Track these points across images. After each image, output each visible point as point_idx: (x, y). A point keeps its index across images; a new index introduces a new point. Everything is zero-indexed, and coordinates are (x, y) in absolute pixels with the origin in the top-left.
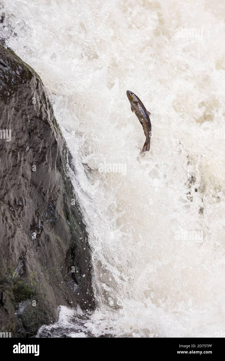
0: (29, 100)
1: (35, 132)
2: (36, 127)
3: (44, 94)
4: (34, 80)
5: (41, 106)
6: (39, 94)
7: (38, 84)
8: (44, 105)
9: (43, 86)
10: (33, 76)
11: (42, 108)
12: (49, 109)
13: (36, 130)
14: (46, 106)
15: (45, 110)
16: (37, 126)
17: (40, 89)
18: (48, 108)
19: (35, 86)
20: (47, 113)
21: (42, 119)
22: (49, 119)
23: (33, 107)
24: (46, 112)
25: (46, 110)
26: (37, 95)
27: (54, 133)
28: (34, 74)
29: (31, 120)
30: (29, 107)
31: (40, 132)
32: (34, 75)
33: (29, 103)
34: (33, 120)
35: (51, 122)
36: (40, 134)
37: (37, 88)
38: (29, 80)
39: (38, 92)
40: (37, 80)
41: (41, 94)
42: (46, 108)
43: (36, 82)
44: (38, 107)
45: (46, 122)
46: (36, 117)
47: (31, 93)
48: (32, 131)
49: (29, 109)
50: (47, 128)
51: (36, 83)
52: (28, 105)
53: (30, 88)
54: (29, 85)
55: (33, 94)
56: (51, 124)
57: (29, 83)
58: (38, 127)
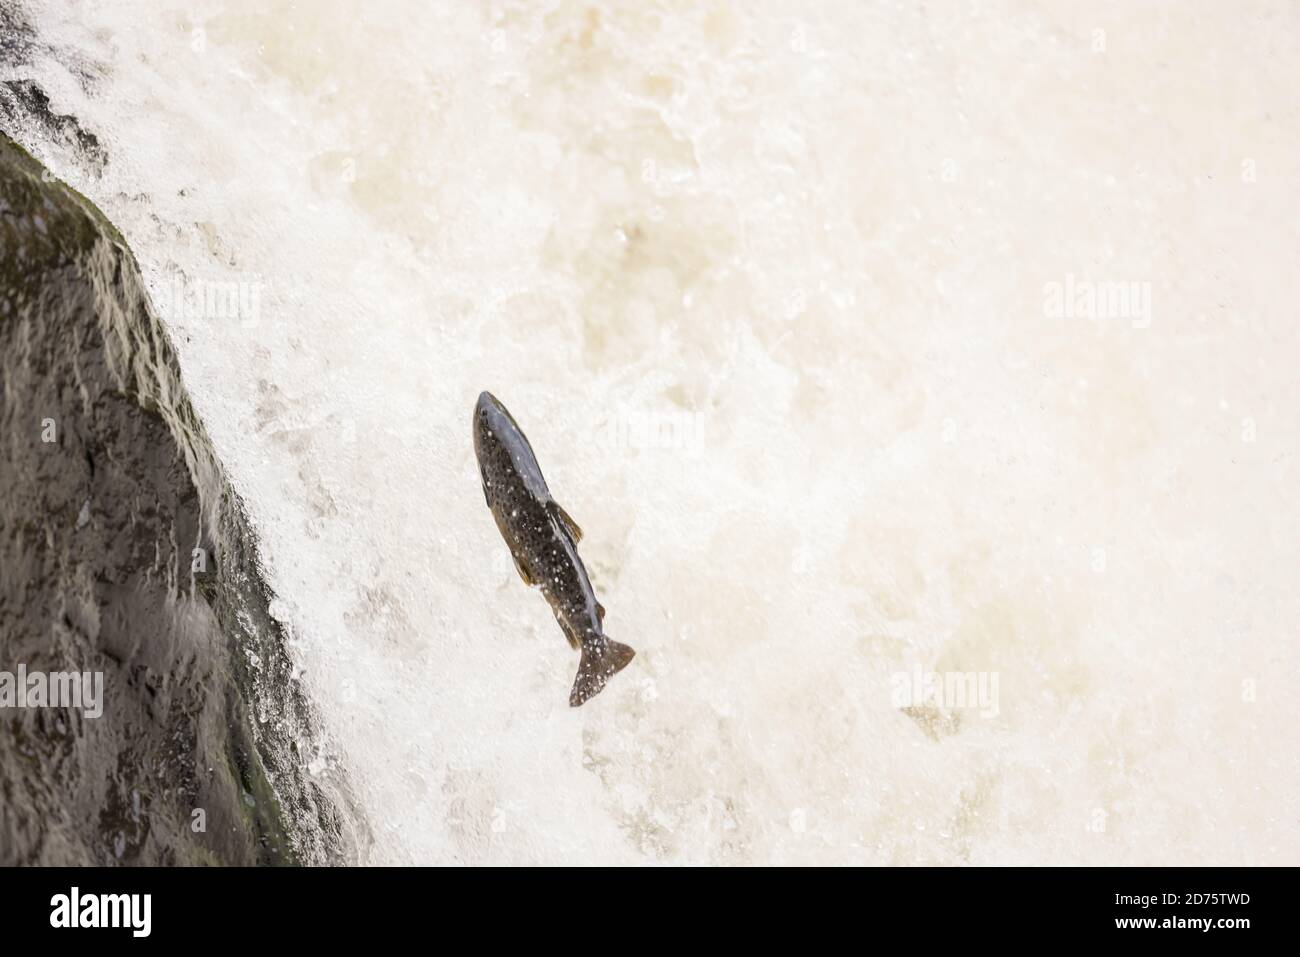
0: (85, 331)
1: (109, 451)
2: (115, 435)
3: (142, 306)
4: (103, 248)
5: (133, 353)
6: (123, 307)
7: (118, 269)
8: (145, 348)
9: (137, 276)
10: (98, 235)
11: (136, 358)
12: (165, 363)
13: (114, 442)
14: (153, 349)
15: (146, 366)
16: (119, 431)
17: (126, 283)
18: (159, 359)
19: (109, 277)
20: (155, 379)
21: (137, 402)
22: (164, 402)
23: (101, 355)
24: (151, 374)
25: (151, 366)
26: (117, 310)
27: (184, 455)
28: (101, 229)
29: (95, 406)
30: (84, 358)
31: (129, 453)
32: (103, 234)
33: (85, 340)
34: (102, 405)
35: (173, 412)
36: (131, 458)
37: (117, 280)
38: (84, 253)
39: (120, 297)
40: (117, 251)
41: (132, 304)
42: (153, 359)
43: (112, 258)
44: (121, 355)
45: (154, 415)
46: (111, 393)
47: (90, 299)
48: (100, 448)
49: (87, 365)
50: (156, 436)
51: (110, 264)
52: (82, 347)
53: (89, 284)
54: (83, 274)
55: (102, 305)
56: (172, 419)
57: (84, 264)
58: (122, 433)
